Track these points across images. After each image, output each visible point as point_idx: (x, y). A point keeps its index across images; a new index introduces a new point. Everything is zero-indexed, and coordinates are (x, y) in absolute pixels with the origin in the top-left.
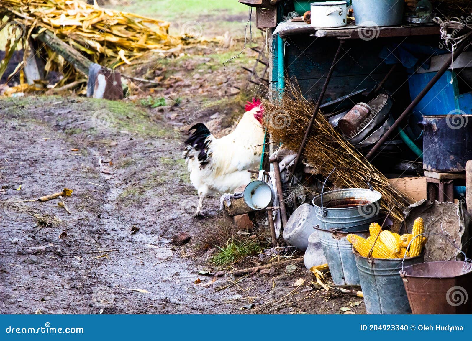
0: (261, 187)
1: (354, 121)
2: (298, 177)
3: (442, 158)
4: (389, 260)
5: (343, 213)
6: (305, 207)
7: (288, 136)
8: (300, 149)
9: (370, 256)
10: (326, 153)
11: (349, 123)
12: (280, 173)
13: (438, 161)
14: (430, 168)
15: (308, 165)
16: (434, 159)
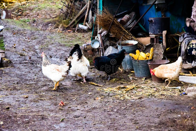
0: (95, 42)
1: (125, 20)
2: (107, 38)
3: (156, 30)
4: (143, 60)
5: (127, 47)
6: (111, 47)
7: (105, 25)
8: (109, 29)
9: (138, 59)
10: (117, 30)
11: (124, 21)
12: (102, 37)
13: (154, 31)
14: (152, 33)
15: (111, 34)
16: (153, 31)
